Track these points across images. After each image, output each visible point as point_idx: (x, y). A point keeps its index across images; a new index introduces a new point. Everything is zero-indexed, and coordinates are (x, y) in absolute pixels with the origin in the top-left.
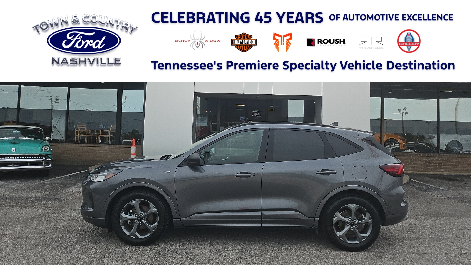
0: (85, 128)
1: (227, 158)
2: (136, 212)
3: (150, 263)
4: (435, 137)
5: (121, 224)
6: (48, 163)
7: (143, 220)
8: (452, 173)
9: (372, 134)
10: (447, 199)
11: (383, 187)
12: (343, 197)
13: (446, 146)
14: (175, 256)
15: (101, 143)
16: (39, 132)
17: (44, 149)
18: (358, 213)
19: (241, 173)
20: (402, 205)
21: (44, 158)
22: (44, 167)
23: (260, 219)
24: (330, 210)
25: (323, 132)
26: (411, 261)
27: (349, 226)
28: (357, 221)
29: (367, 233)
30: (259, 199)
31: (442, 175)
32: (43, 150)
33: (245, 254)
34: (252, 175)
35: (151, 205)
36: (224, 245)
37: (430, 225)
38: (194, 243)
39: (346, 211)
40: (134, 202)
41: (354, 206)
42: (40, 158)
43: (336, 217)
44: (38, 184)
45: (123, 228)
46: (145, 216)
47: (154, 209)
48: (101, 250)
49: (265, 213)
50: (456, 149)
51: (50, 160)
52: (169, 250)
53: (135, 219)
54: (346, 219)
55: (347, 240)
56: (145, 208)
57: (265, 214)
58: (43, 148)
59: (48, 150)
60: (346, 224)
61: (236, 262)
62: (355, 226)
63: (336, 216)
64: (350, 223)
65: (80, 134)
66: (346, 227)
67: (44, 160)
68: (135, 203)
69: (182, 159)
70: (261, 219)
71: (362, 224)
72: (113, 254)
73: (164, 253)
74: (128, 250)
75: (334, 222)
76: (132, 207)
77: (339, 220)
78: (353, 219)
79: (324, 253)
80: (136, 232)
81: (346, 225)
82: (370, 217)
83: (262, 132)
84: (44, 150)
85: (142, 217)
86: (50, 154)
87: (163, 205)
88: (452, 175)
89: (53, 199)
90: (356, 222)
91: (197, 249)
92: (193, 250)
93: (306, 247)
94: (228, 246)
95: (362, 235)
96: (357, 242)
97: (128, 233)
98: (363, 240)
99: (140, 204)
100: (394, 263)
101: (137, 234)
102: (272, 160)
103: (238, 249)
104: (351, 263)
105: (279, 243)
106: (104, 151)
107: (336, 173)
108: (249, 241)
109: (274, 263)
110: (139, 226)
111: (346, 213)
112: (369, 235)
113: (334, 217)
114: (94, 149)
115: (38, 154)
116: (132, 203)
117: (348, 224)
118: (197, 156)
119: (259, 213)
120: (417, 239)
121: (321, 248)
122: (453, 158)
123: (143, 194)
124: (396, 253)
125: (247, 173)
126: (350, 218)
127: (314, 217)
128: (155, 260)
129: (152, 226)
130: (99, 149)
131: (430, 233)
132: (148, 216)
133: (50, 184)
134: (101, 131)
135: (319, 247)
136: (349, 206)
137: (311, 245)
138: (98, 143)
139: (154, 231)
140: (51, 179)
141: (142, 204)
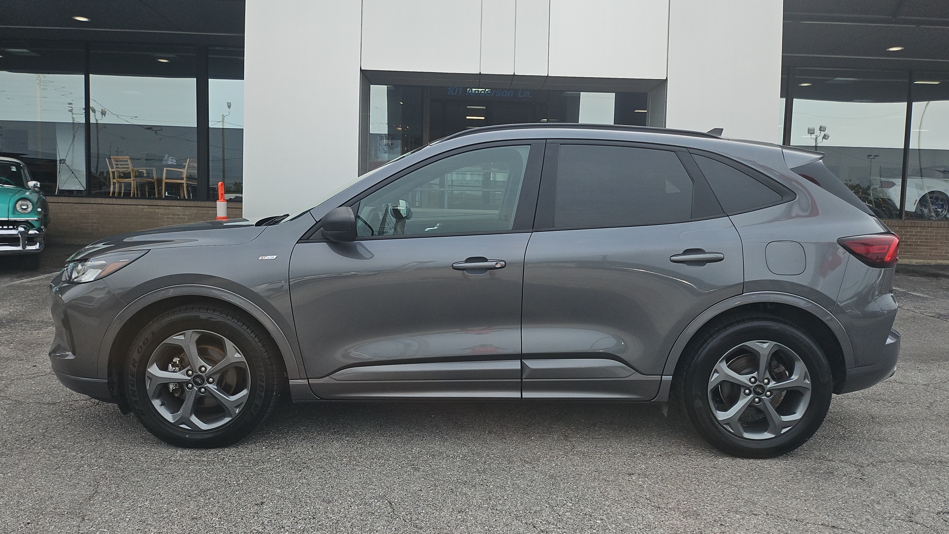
0: (128, 165)
1: (438, 224)
2: (189, 364)
3: (218, 502)
4: (894, 184)
5: (150, 394)
6: (31, 240)
7: (208, 385)
8: (929, 261)
9: (820, 156)
10: (939, 318)
11: (844, 295)
12: (738, 322)
13: (916, 204)
14: (292, 479)
15: (166, 198)
16: (14, 169)
17: (21, 206)
18: (775, 363)
19: (469, 260)
20: (889, 341)
21: (21, 229)
22: (24, 247)
23: (518, 380)
24: (703, 354)
25: (691, 151)
26: (911, 484)
27: (748, 395)
28: (772, 384)
29: (795, 413)
30: (517, 329)
31: (908, 265)
32: (17, 210)
33: (478, 470)
34: (498, 266)
35: (229, 345)
36: (426, 444)
37: (925, 383)
38: (347, 439)
39: (743, 357)
40: (182, 337)
41: (765, 345)
42: (12, 227)
43: (718, 373)
44: (9, 286)
45: (156, 403)
46: (213, 374)
47: (235, 356)
48: (96, 461)
49: (533, 364)
50: (939, 210)
51: (36, 234)
52: (279, 460)
53: (188, 383)
54: (744, 379)
55: (742, 430)
56: (213, 351)
57: (533, 368)
58: (17, 205)
59: (29, 210)
60: (742, 390)
61: (453, 496)
62: (766, 395)
63: (716, 371)
64: (752, 389)
65: (119, 178)
66: (741, 400)
67: (20, 232)
68: (186, 339)
69: (308, 223)
70: (520, 380)
71: (782, 390)
72: (126, 473)
73: (262, 470)
74: (171, 460)
75: (710, 388)
76: (178, 350)
77: (722, 383)
78: (761, 380)
79: (684, 465)
80: (191, 415)
81: (742, 394)
82: (806, 372)
83: (524, 152)
84: (20, 211)
85: (204, 377)
86: (36, 219)
87: (260, 344)
88: (930, 266)
89: (28, 322)
90: (769, 386)
91: (354, 457)
92: (342, 460)
93: (634, 446)
94: (436, 446)
95: (781, 417)
96: (767, 435)
97: (168, 416)
98: (784, 431)
99: (198, 342)
100: (870, 491)
101: (194, 419)
102: (550, 226)
103: (461, 456)
104: (758, 494)
105: (566, 438)
106: (173, 214)
107: (723, 259)
108: (490, 432)
109: (554, 497)
110: (199, 400)
111: (742, 361)
112: (801, 417)
113: (712, 372)
114: (152, 210)
115: (7, 219)
116: (178, 339)
117: (747, 391)
118: (347, 214)
119: (515, 365)
120: (906, 420)
121: (674, 449)
122: (932, 228)
123: (203, 315)
124: (866, 462)
125: (484, 259)
126: (755, 374)
127: (661, 373)
128: (233, 493)
129: (233, 398)
130: (161, 211)
131: (931, 404)
132: (223, 373)
133: (35, 286)
134: (165, 170)
135: (669, 446)
136: (753, 344)
137: (646, 441)
138: (160, 198)
139: (239, 413)
140: (42, 277)
141: (203, 344)
